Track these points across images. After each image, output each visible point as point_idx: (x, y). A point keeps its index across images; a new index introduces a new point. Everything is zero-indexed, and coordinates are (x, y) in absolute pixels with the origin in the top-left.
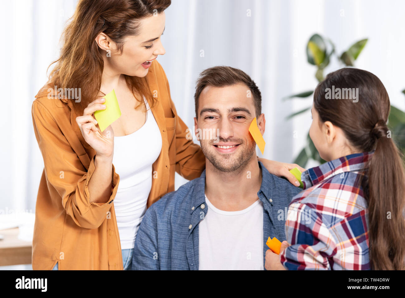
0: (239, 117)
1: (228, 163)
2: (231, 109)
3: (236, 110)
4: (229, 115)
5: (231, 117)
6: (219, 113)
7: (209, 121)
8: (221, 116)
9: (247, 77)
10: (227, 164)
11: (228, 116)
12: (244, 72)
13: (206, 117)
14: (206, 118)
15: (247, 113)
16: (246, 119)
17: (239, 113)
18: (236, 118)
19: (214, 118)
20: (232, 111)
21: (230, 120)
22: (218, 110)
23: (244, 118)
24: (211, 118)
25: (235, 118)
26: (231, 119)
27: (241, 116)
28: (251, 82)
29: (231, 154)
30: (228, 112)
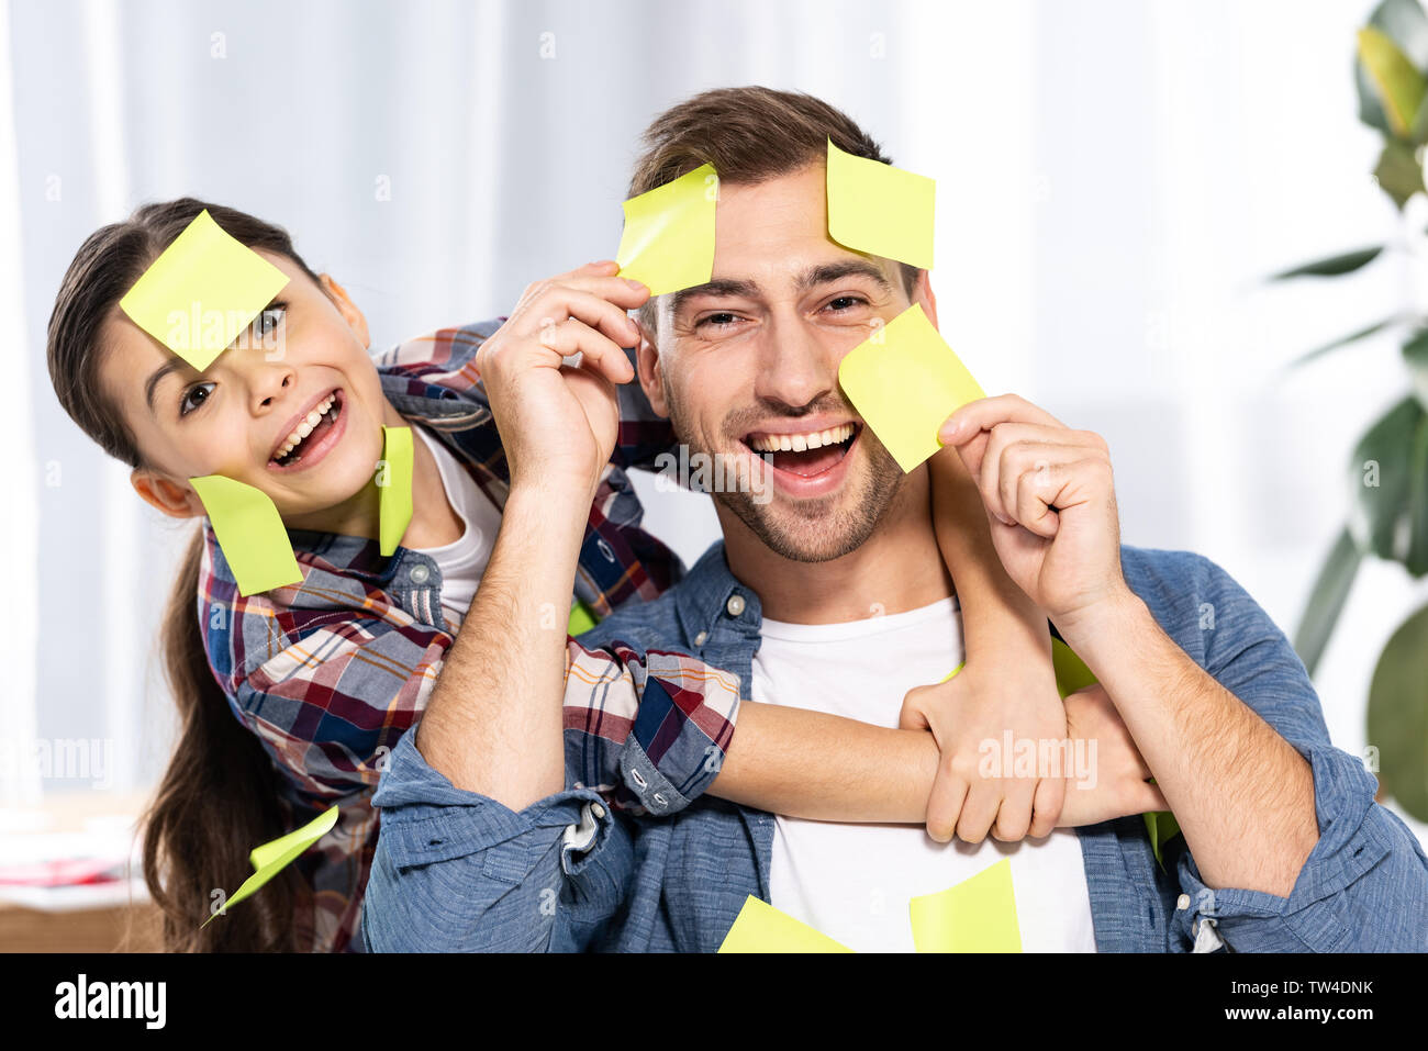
0: (841, 303)
1: (823, 537)
2: (806, 275)
3: (827, 274)
4: (801, 300)
5: (808, 308)
6: (756, 295)
7: (714, 331)
8: (765, 308)
9: (844, 126)
10: (819, 541)
11: (797, 306)
12: (827, 103)
13: (702, 316)
14: (701, 323)
15: (876, 282)
16: (870, 310)
17: (842, 286)
18: (829, 307)
19: (734, 319)
20: (813, 284)
21: (808, 323)
22: (753, 284)
23: (863, 301)
24: (722, 318)
25: (822, 310)
26: (809, 317)
27: (851, 294)
28: (863, 143)
29: (831, 500)
30: (798, 290)
